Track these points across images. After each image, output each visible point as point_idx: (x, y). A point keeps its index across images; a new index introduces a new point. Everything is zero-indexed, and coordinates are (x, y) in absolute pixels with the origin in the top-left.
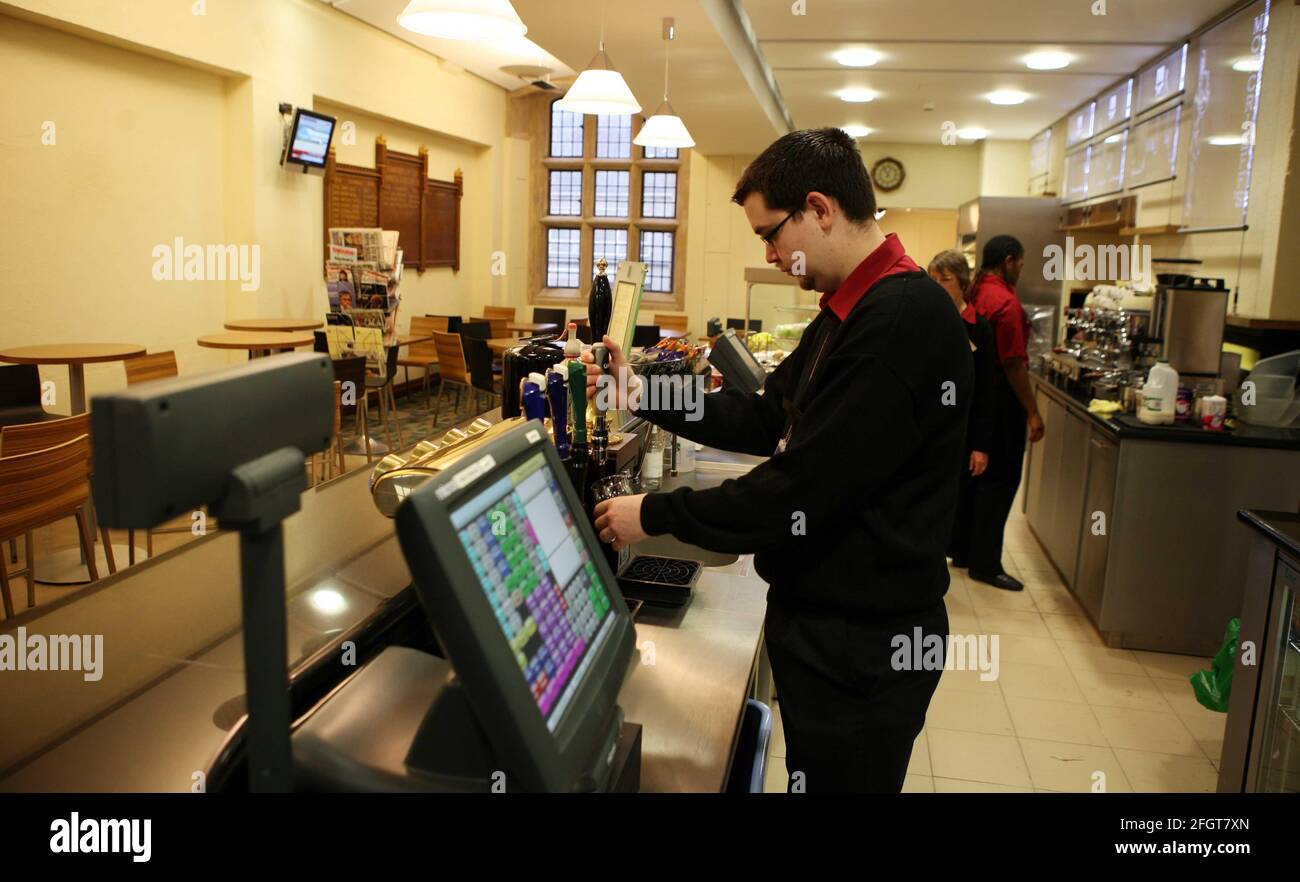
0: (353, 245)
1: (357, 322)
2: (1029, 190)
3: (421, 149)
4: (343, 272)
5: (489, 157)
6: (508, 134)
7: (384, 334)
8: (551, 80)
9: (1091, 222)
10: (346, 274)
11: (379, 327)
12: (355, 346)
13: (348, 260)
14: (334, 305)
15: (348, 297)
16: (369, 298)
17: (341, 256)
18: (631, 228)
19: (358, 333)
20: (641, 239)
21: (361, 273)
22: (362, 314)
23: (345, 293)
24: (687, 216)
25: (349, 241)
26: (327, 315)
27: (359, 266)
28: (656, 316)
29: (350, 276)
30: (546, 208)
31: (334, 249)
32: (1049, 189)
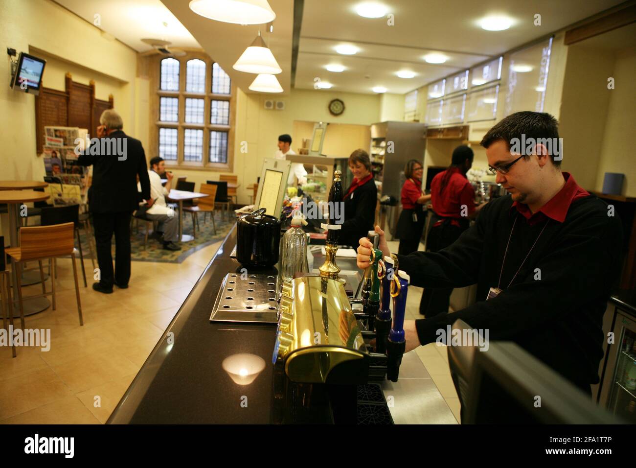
0: (60, 137)
1: (64, 182)
2: (404, 118)
3: (91, 82)
4: (54, 152)
5: (128, 89)
6: (138, 76)
7: (81, 188)
8: (168, 48)
9: (444, 135)
10: (56, 154)
11: (78, 185)
12: (63, 195)
13: (57, 145)
14: (48, 171)
15: (57, 167)
16: (72, 168)
17: (53, 143)
18: (206, 129)
19: (65, 188)
20: (210, 135)
21: (66, 153)
22: (67, 177)
23: (56, 164)
24: (235, 124)
25: (58, 134)
26: (45, 177)
27: (65, 149)
28: (221, 176)
29: (59, 155)
30: (158, 117)
31: (48, 139)
32: (417, 118)
